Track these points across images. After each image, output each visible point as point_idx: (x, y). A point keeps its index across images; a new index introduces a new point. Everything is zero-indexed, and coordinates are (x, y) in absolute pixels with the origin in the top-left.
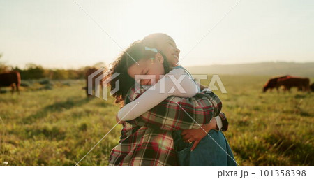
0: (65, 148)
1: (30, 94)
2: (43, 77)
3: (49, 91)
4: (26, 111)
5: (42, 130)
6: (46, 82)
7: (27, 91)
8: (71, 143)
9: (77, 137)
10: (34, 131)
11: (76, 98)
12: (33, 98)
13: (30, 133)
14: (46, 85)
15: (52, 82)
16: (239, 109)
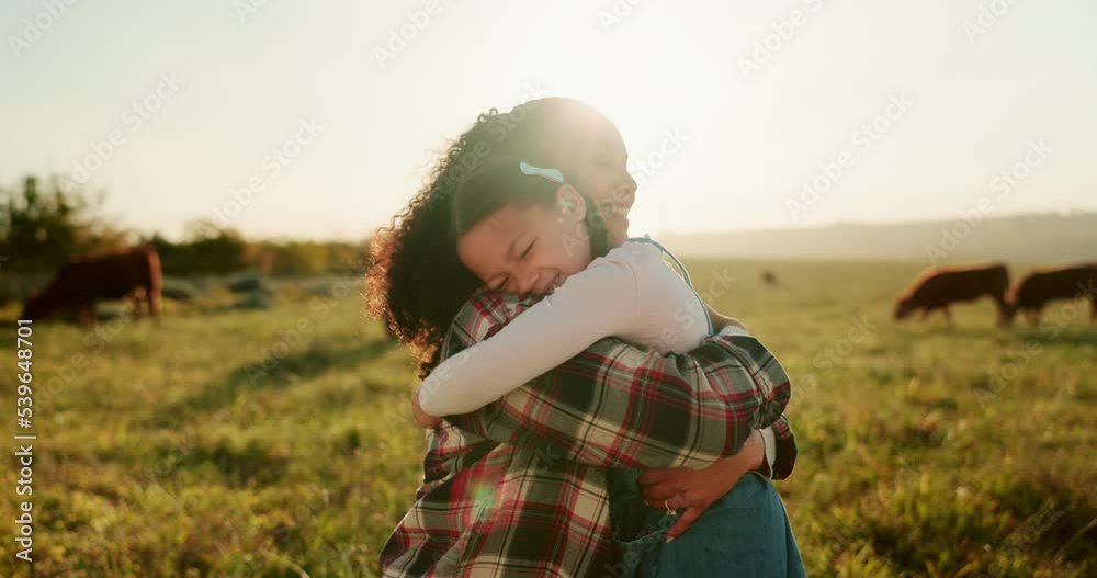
0: (280, 515)
1: (196, 323)
2: (241, 267)
3: (257, 317)
4: (169, 384)
5: (211, 450)
6: (249, 286)
7: (185, 315)
8: (302, 499)
9: (327, 476)
10: (186, 453)
11: (343, 338)
12: (201, 336)
13: (171, 460)
14: (251, 296)
15: (271, 284)
16: (913, 385)
